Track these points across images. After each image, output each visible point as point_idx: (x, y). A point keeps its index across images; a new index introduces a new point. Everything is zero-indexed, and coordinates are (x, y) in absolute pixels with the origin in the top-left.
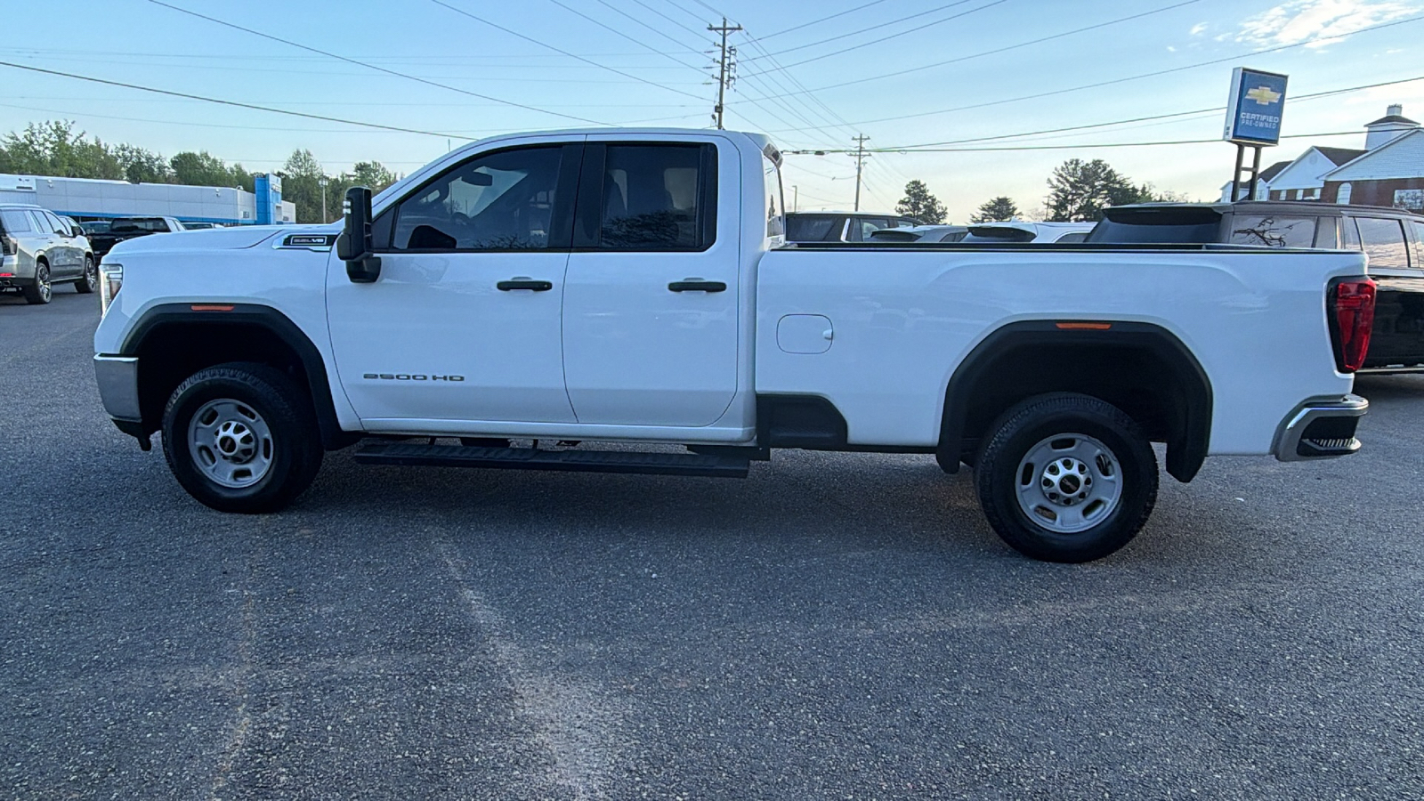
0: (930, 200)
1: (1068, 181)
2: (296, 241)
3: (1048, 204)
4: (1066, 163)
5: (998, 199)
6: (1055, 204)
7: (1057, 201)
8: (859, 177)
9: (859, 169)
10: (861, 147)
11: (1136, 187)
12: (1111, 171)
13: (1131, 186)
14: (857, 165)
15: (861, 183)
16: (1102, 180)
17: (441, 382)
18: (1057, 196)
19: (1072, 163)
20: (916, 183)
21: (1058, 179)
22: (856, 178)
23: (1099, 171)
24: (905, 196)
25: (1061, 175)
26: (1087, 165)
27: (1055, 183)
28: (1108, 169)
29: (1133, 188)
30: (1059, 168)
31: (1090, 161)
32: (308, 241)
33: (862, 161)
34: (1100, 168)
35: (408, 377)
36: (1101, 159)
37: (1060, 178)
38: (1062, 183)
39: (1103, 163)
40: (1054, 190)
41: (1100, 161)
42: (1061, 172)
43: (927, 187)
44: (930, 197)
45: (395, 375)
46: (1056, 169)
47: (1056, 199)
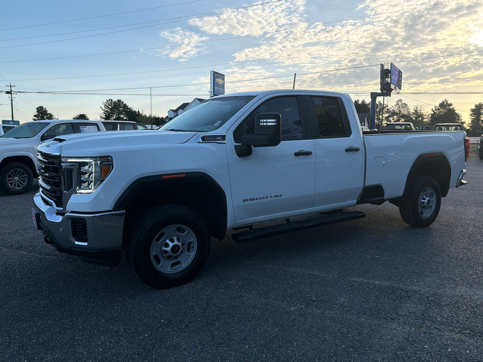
0: (49, 115)
1: (109, 108)
2: (208, 139)
3: (101, 117)
4: (107, 100)
5: (80, 114)
6: (105, 117)
7: (105, 116)
8: (12, 104)
9: (12, 100)
10: (11, 90)
11: (136, 111)
12: (125, 104)
13: (134, 110)
14: (10, 99)
15: (13, 107)
16: (122, 108)
17: (273, 199)
18: (105, 114)
19: (109, 100)
20: (41, 108)
21: (104, 107)
22: (11, 104)
23: (121, 104)
24: (36, 113)
25: (106, 105)
26: (115, 101)
27: (104, 108)
28: (124, 103)
29: (135, 111)
30: (104, 102)
31: (116, 100)
32: (213, 138)
33: (12, 96)
34: (121, 103)
35: (261, 198)
36: (121, 99)
37: (106, 107)
38: (107, 109)
39: (122, 101)
40: (103, 111)
41: (120, 100)
42: (105, 104)
43: (47, 109)
44: (49, 114)
45: (256, 198)
46: (103, 103)
47: (105, 115)
